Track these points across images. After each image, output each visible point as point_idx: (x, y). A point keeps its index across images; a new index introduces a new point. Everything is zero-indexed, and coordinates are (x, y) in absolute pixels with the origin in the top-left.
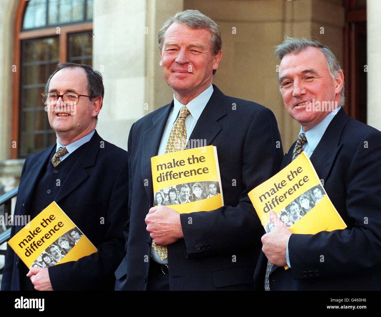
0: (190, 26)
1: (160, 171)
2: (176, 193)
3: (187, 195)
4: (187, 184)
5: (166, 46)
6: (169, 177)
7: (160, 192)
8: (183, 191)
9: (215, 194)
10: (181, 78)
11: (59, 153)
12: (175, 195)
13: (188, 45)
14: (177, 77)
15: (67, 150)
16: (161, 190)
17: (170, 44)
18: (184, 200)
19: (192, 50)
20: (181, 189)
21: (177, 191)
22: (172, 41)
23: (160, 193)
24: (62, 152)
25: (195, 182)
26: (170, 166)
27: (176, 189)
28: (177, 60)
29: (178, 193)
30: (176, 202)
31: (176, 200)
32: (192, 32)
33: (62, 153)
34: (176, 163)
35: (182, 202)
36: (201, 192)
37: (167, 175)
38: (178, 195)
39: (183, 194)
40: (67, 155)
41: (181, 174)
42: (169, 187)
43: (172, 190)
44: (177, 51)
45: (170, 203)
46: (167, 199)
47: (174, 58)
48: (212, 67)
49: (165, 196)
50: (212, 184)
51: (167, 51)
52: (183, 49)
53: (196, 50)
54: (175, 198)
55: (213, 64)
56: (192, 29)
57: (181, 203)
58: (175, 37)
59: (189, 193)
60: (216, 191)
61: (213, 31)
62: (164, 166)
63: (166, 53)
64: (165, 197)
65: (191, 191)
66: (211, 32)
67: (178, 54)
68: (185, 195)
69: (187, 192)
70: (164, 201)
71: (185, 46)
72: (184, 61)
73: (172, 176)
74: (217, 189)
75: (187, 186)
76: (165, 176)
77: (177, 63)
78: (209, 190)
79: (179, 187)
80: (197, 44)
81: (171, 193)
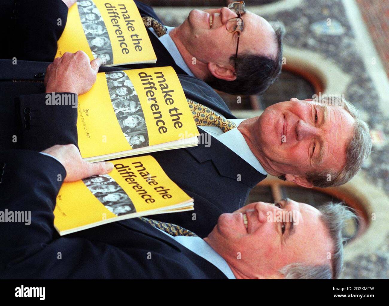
0: (350, 143)
1: (154, 76)
2: (127, 95)
3: (124, 109)
4: (140, 108)
5: (321, 107)
6: (148, 86)
7: (126, 76)
8: (130, 103)
9: (131, 142)
10: (276, 128)
11: (158, 25)
12: (123, 94)
13: (323, 138)
14: (278, 122)
15: (163, 36)
16: (129, 76)
17: (325, 113)
18: (118, 105)
19: (315, 144)
20: (133, 102)
21: (129, 96)
22: (329, 115)
23: (124, 76)
24: (160, 29)
25: (144, 118)
26: (162, 87)
27: (131, 95)
28: (302, 122)
29: (126, 97)
30: (114, 96)
31: (117, 95)
32: (341, 145)
33: (158, 29)
34: (169, 93)
35: (114, 104)
36: (132, 125)
37: (149, 83)
38: (124, 98)
39: (126, 104)
40: (157, 36)
41: (154, 100)
42: (133, 87)
43: (130, 91)
44: (314, 122)
45: (111, 89)
46: (116, 84)
47: (305, 119)
48: (289, 173)
49: (121, 81)
50: (145, 138)
51: (315, 109)
52: (317, 131)
53: (315, 150)
54: (119, 94)
55: (293, 174)
56: (346, 146)
57: (113, 102)
58: (334, 121)
59: (128, 111)
60: (135, 144)
61: (342, 176)
62: (162, 79)
63: (312, 107)
64: (119, 82)
65: (131, 114)
66: (340, 172)
67: (310, 124)
68: (124, 106)
69: (129, 109)
70: (113, 80)
71: (322, 133)
72: (300, 133)
73: (150, 89)
74: (138, 145)
75: (138, 108)
76: (149, 81)
77: (298, 122)
78: (136, 135)
79: (136, 99)
80: (324, 152)
81: (125, 89)
